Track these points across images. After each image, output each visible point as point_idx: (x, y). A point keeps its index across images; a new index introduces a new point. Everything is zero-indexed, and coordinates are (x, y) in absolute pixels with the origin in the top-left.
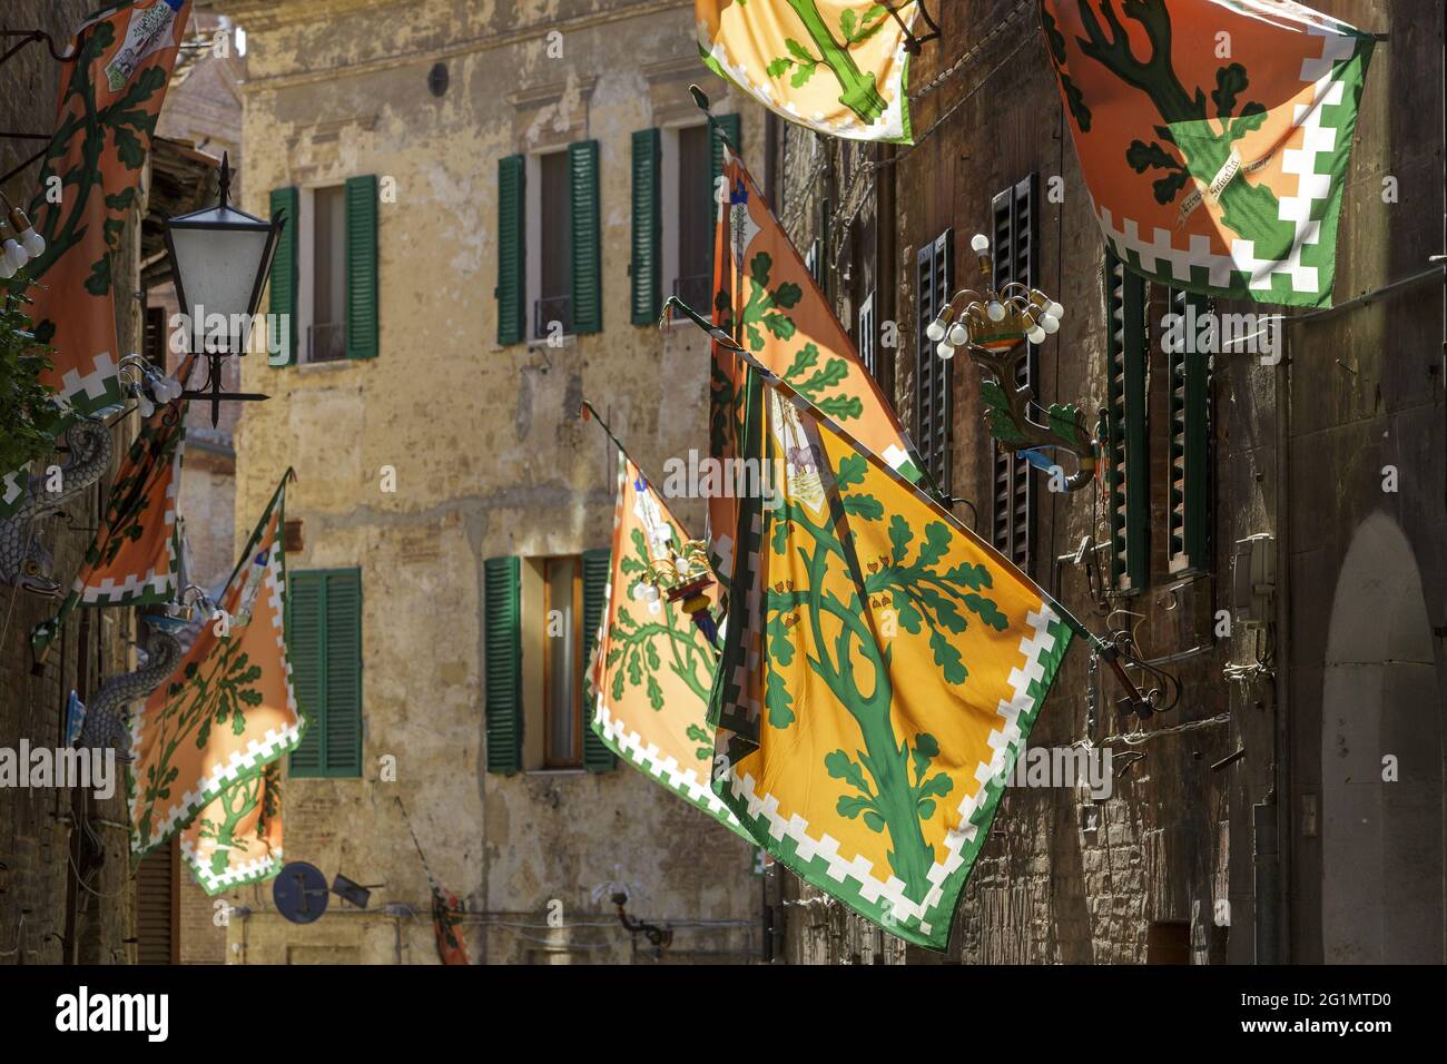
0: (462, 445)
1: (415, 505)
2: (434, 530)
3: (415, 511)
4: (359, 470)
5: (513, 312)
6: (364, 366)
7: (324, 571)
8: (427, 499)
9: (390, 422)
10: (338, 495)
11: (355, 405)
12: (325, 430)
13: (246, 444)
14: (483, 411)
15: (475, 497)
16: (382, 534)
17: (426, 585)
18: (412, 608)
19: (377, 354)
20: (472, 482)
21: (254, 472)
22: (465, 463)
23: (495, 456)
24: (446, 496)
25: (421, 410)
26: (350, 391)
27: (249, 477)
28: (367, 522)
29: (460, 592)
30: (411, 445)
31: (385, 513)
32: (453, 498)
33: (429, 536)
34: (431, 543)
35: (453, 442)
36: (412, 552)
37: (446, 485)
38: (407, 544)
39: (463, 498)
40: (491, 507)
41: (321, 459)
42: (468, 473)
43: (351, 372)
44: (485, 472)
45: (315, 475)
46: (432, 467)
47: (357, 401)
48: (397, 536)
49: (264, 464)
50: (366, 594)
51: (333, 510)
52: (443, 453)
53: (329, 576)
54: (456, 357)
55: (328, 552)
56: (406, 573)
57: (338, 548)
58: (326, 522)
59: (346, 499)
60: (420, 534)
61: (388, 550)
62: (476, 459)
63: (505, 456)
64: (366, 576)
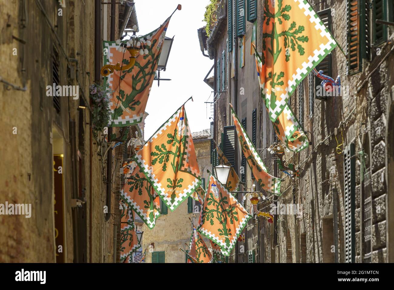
0: (182, 230)
1: (174, 240)
2: (177, 245)
3: (174, 241)
4: (164, 234)
5: (190, 208)
6: (165, 216)
7: (158, 252)
8: (176, 240)
9: (170, 226)
10: (161, 238)
11: (163, 223)
12: (158, 227)
13: (144, 229)
14: (186, 224)
15: (184, 239)
16: (168, 246)
17: (176, 255)
18: (173, 259)
19: (167, 214)
20: (184, 237)
21: (146, 234)
22: (182, 233)
23: (188, 232)
24: (179, 239)
25: (175, 224)
26: (163, 220)
27: (145, 235)
28: (166, 243)
29: (182, 256)
30: (173, 230)
31: (169, 242)
32: (180, 239)
33: (176, 246)
34: (177, 247)
35: (180, 230)
36: (173, 249)
37: (179, 237)
38: (173, 247)
39: (182, 239)
40: (187, 241)
41: (158, 232)
42: (183, 235)
43: (163, 217)
44: (186, 235)
45: (156, 235)
46: (177, 234)
47: (164, 222)
48: (171, 246)
49: (147, 233)
50: (165, 256)
51: (160, 241)
52: (178, 231)
53: (159, 253)
54: (181, 215)
55: (159, 248)
56: (172, 252)
57: (161, 248)
58: (158, 243)
59: (162, 239)
60: (175, 246)
61: (169, 248)
62: (184, 233)
63: (189, 232)
64: (165, 253)
